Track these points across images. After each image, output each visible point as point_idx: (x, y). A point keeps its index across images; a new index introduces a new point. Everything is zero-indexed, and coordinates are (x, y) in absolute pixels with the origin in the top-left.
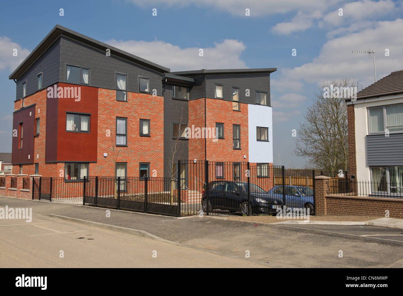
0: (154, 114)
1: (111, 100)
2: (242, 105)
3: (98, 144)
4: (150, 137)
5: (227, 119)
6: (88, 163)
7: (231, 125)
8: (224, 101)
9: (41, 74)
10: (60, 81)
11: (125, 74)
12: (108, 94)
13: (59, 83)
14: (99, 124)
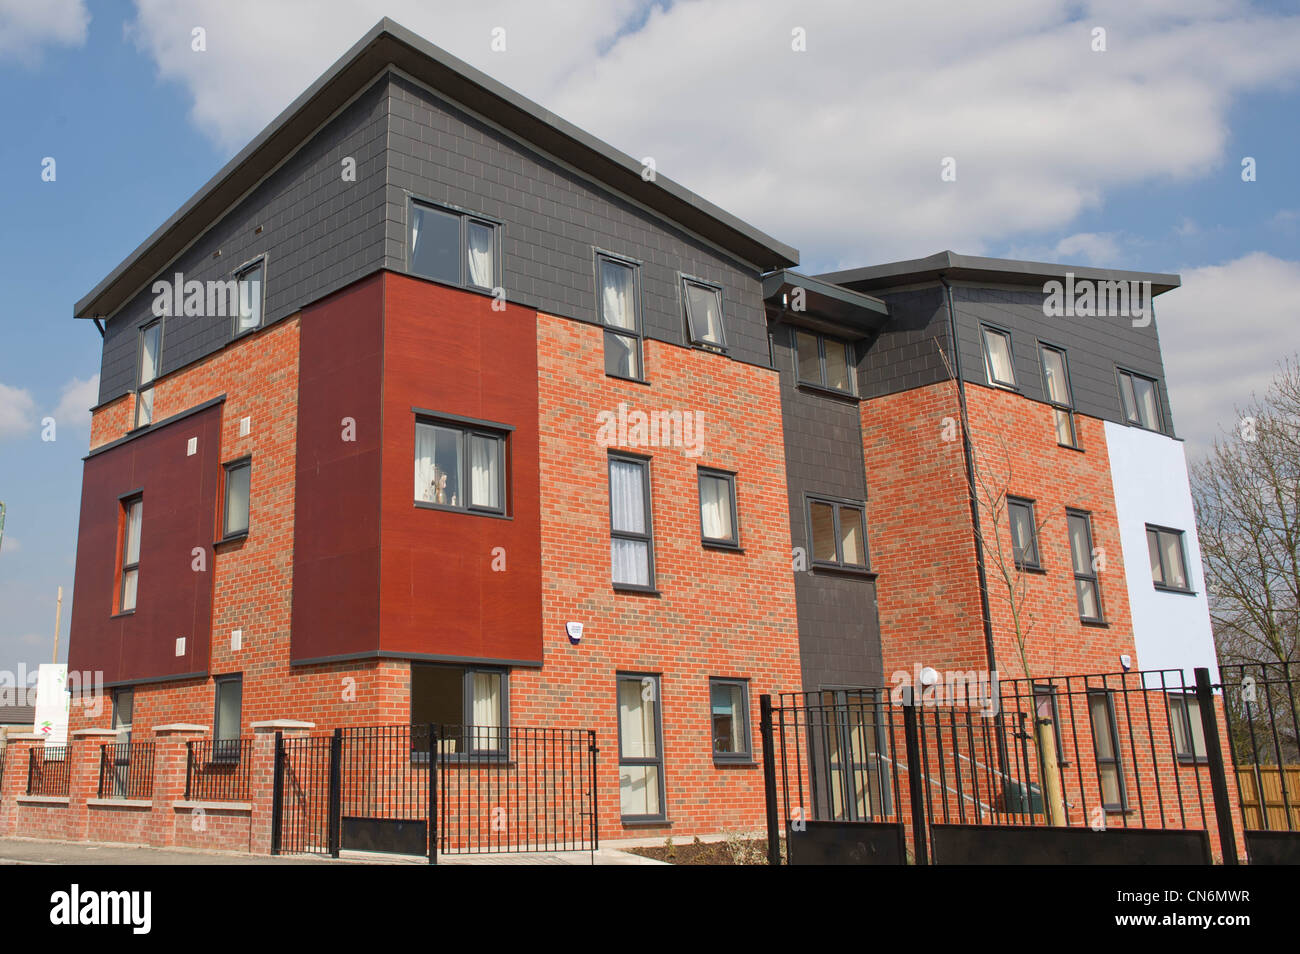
0: (747, 447)
1: (585, 368)
2: (1085, 422)
3: (545, 574)
4: (741, 552)
5: (1044, 482)
6: (506, 669)
7: (1059, 509)
8: (1024, 401)
9: (262, 260)
10: (386, 266)
11: (632, 259)
12: (575, 340)
13: (386, 274)
14: (544, 478)
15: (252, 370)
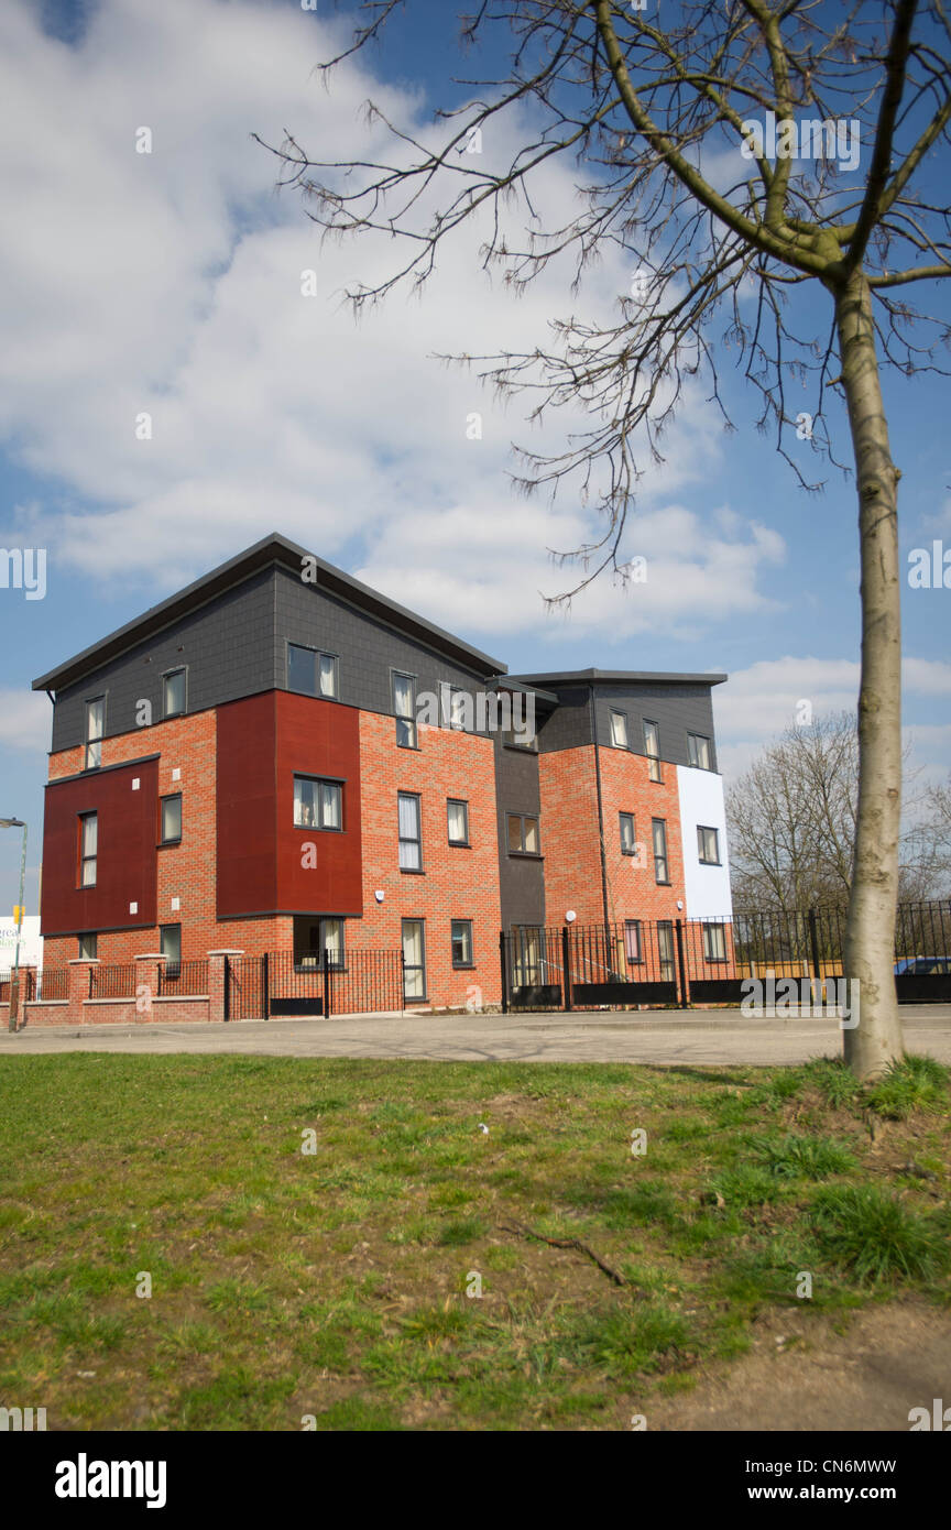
0: (474, 786)
1: (385, 742)
2: (666, 766)
3: (364, 864)
4: (470, 848)
5: (640, 803)
6: (342, 918)
7: (648, 818)
8: (632, 755)
9: (184, 669)
10: (275, 686)
11: (412, 674)
12: (380, 726)
13: (277, 692)
14: (363, 808)
15: (179, 740)
